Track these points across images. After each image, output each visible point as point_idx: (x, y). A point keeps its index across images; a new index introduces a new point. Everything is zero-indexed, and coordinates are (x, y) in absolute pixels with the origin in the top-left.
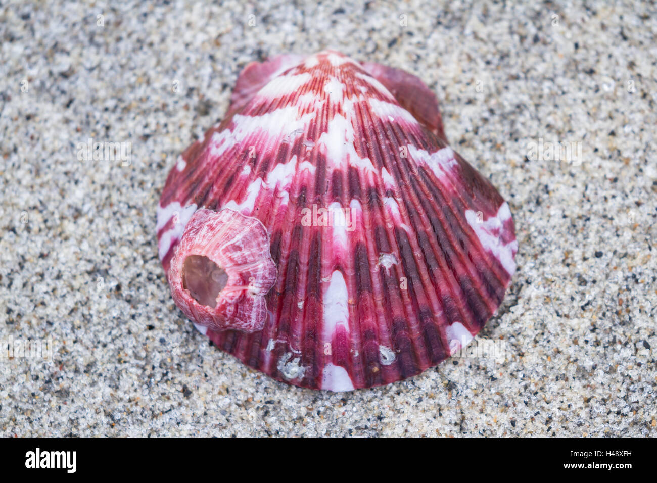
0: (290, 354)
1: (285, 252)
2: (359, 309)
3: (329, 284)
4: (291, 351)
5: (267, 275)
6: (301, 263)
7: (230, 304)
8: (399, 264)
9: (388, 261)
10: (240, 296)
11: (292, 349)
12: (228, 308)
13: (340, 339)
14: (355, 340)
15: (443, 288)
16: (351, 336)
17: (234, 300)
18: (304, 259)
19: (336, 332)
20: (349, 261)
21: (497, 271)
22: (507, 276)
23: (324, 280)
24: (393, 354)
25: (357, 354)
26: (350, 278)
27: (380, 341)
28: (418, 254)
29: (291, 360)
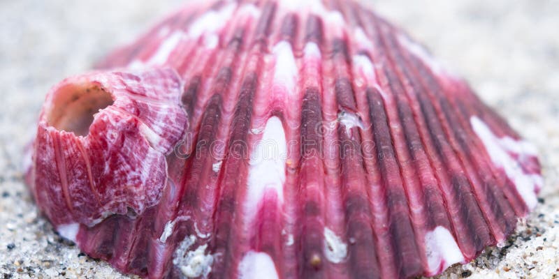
0: (193, 238)
1: (204, 100)
2: (300, 173)
3: (260, 136)
4: (195, 234)
5: (173, 119)
6: (224, 111)
7: (113, 128)
8: (365, 129)
9: (349, 121)
10: (130, 122)
11: (197, 230)
12: (110, 132)
13: (268, 209)
14: (290, 218)
15: (427, 174)
16: (284, 208)
17: (119, 124)
18: (230, 106)
19: (264, 198)
20: (293, 111)
21: (510, 195)
22: (523, 207)
23: (255, 131)
24: (344, 247)
25: (291, 241)
26: (293, 132)
27: (327, 222)
28: (396, 127)
29: (194, 247)
